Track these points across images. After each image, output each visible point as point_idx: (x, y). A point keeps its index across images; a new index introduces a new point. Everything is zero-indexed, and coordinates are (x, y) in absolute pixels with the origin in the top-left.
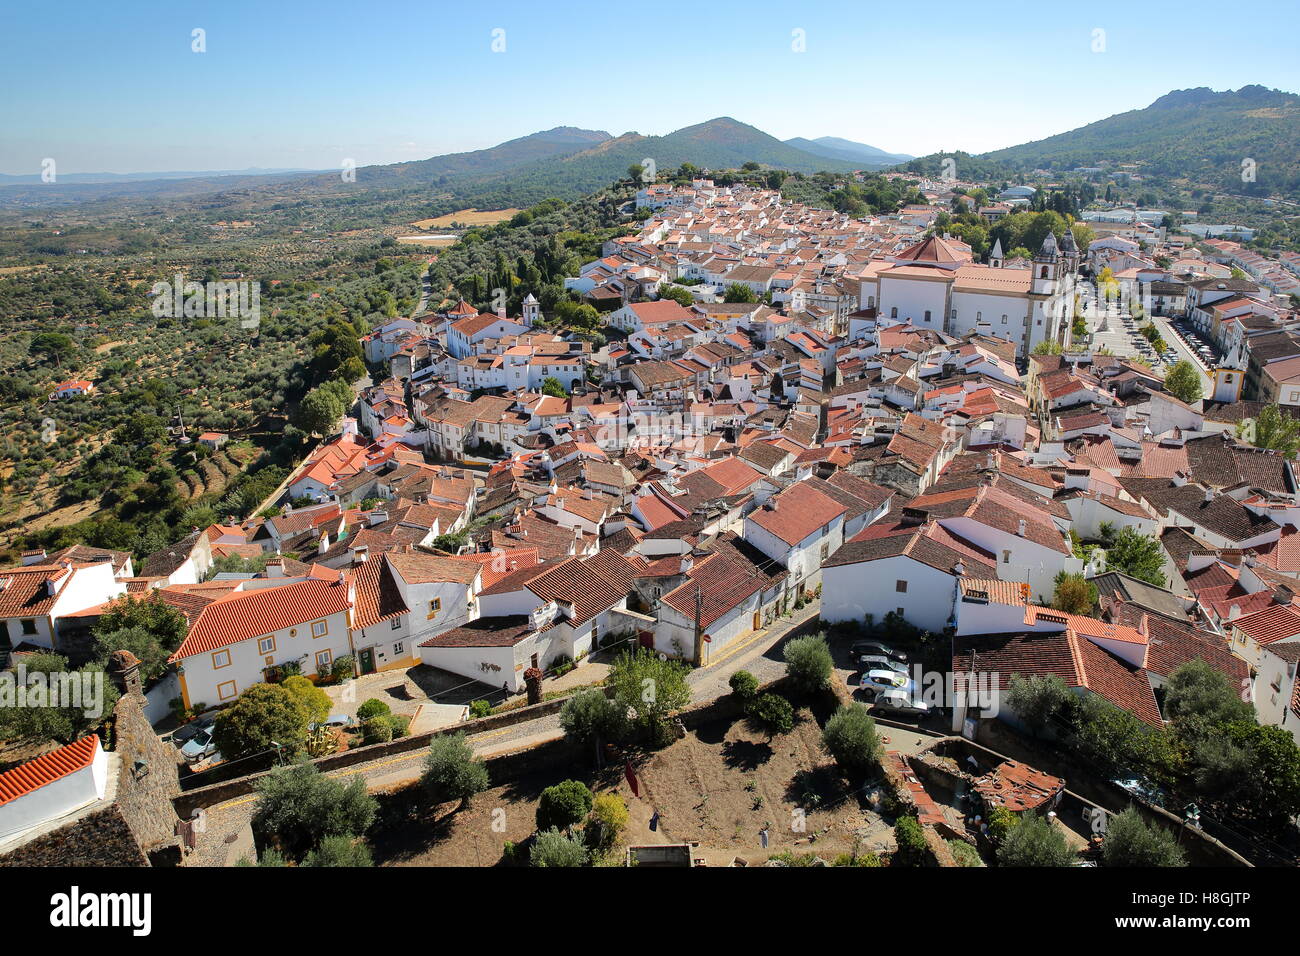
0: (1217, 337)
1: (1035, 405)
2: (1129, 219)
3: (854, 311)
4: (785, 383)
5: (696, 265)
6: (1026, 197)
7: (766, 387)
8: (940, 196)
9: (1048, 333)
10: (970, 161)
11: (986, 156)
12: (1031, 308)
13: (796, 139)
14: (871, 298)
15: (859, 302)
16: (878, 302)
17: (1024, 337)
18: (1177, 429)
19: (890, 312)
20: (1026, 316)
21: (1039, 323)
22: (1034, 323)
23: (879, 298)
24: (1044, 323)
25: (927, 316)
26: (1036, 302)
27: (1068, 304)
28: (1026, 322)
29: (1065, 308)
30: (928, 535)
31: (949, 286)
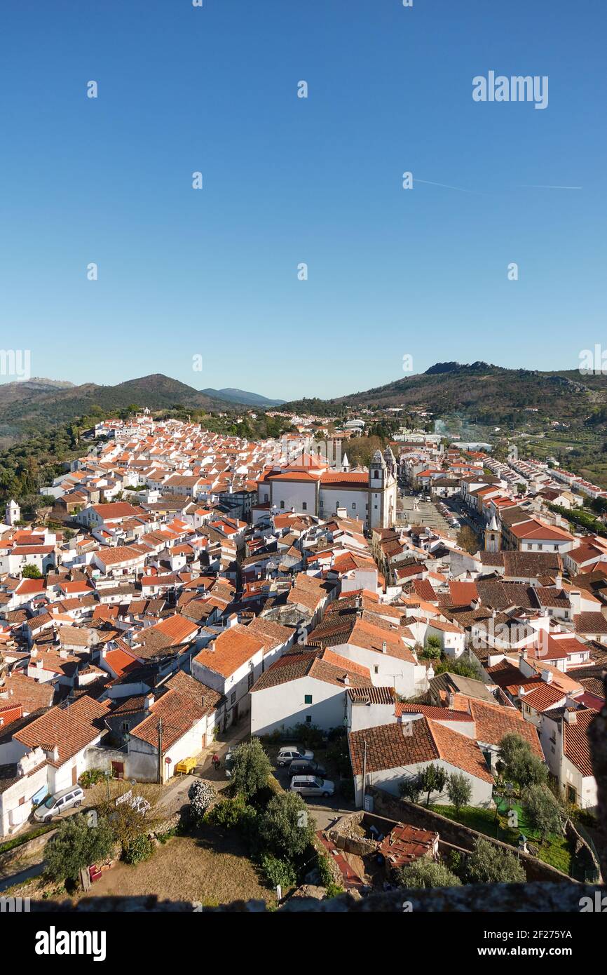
0: (481, 512)
1: (379, 561)
2: (422, 440)
3: (255, 504)
4: (211, 557)
5: (143, 477)
6: (360, 427)
7: (197, 561)
8: (306, 427)
9: (382, 513)
10: (324, 405)
11: (332, 401)
12: (370, 498)
13: (208, 389)
14: (266, 495)
15: (258, 498)
16: (271, 498)
17: (367, 517)
18: (468, 572)
19: (280, 504)
20: (367, 503)
21: (376, 507)
22: (373, 507)
23: (271, 496)
24: (379, 507)
25: (305, 506)
26: (373, 494)
27: (392, 494)
28: (368, 507)
29: (391, 496)
30: (323, 659)
31: (317, 486)
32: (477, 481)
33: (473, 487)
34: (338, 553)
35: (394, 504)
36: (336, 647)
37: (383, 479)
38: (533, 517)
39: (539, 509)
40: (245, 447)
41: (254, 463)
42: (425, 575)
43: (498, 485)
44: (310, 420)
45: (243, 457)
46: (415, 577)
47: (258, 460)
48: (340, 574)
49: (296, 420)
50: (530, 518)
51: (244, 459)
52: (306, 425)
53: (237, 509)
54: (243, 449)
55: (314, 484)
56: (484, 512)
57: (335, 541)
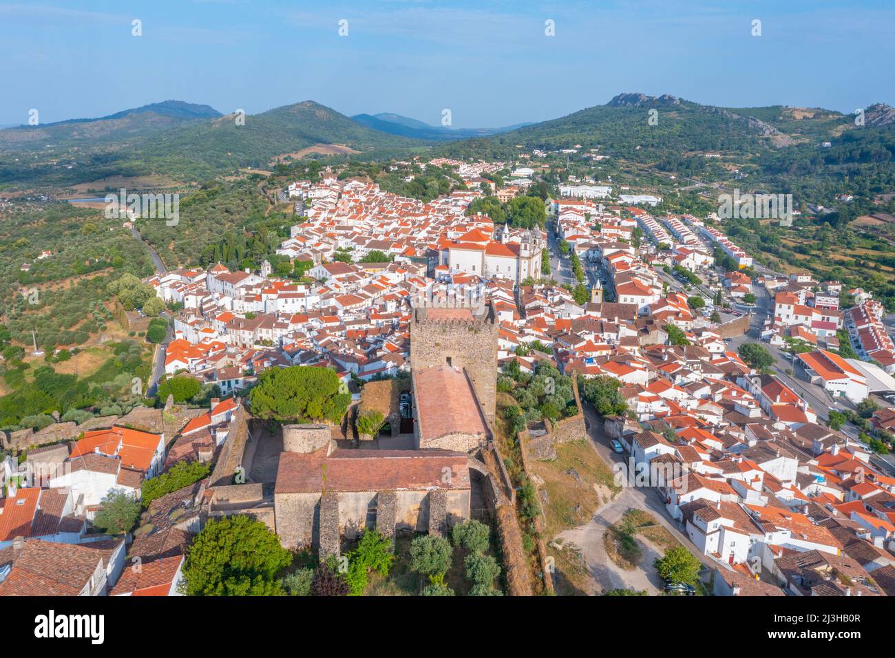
1: (518, 306)
3: (437, 265)
8: (473, 180)
9: (529, 274)
14: (446, 259)
15: (439, 261)
16: (450, 262)
17: (518, 277)
19: (456, 266)
22: (522, 270)
23: (450, 259)
24: (527, 270)
25: (474, 268)
26: (523, 261)
28: (519, 270)
31: (483, 253)
32: (611, 247)
33: (607, 252)
35: (539, 268)
37: (530, 250)
42: (542, 315)
43: (626, 250)
50: (631, 280)
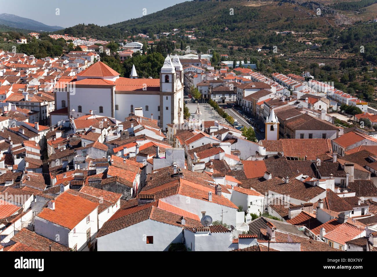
3: (52, 111)
6: (138, 48)
9: (172, 114)
12: (161, 101)
14: (64, 102)
16: (69, 104)
17: (159, 118)
19: (77, 108)
20: (159, 105)
21: (167, 108)
22: (164, 108)
23: (69, 101)
24: (170, 108)
25: (101, 110)
26: (164, 97)
27: (181, 98)
28: (160, 109)
29: (180, 99)
30: (158, 207)
31: (112, 91)
32: (250, 88)
33: (247, 93)
34: (141, 143)
35: (182, 106)
36: (168, 198)
37: (173, 83)
38: (303, 112)
39: (307, 106)
40: (33, 62)
41: (45, 76)
42: (221, 156)
44: (92, 42)
45: (33, 71)
46: (212, 158)
47: (48, 74)
48: (148, 156)
49: (77, 42)
50: (301, 113)
51: (35, 73)
52: (89, 45)
53: (34, 115)
54: (32, 64)
55: (110, 89)
56: (258, 113)
57: (137, 134)
